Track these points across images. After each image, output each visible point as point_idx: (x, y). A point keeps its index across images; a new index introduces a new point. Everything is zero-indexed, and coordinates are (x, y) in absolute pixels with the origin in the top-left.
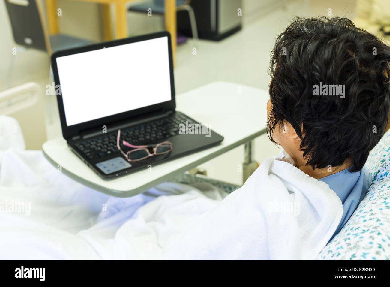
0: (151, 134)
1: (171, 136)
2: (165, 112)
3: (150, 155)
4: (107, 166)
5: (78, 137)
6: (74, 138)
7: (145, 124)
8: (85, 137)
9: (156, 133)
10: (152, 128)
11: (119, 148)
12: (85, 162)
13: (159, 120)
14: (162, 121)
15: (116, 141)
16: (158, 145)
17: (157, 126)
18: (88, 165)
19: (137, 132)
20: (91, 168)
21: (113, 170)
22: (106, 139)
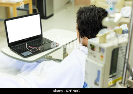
0: (36, 44)
1: (43, 44)
2: (39, 38)
3: (38, 50)
4: (25, 54)
5: (13, 46)
6: (12, 47)
7: (34, 42)
8: (16, 46)
9: (38, 44)
10: (36, 43)
11: (27, 49)
12: (17, 53)
13: (38, 40)
14: (39, 41)
15: (26, 47)
16: (40, 47)
17: (38, 42)
18: (18, 54)
19: (32, 44)
20: (20, 55)
21: (27, 55)
22: (22, 46)
